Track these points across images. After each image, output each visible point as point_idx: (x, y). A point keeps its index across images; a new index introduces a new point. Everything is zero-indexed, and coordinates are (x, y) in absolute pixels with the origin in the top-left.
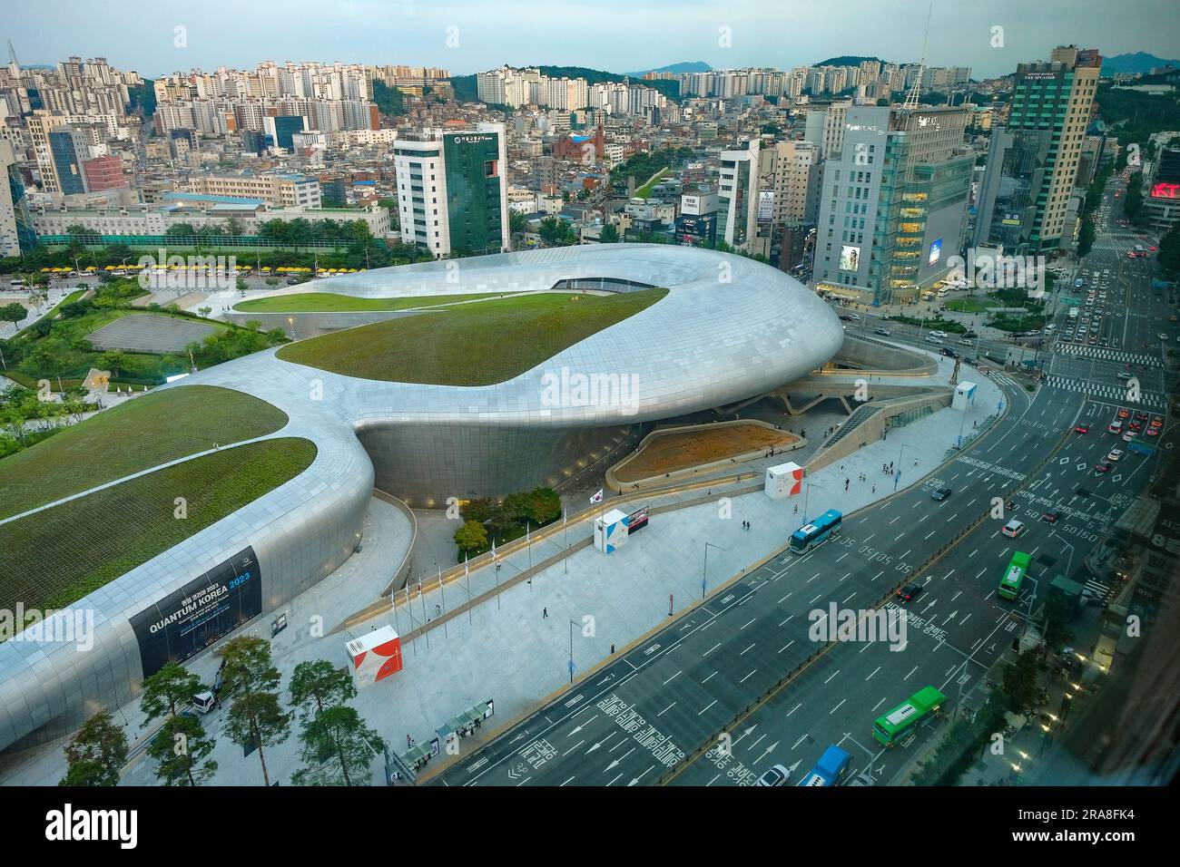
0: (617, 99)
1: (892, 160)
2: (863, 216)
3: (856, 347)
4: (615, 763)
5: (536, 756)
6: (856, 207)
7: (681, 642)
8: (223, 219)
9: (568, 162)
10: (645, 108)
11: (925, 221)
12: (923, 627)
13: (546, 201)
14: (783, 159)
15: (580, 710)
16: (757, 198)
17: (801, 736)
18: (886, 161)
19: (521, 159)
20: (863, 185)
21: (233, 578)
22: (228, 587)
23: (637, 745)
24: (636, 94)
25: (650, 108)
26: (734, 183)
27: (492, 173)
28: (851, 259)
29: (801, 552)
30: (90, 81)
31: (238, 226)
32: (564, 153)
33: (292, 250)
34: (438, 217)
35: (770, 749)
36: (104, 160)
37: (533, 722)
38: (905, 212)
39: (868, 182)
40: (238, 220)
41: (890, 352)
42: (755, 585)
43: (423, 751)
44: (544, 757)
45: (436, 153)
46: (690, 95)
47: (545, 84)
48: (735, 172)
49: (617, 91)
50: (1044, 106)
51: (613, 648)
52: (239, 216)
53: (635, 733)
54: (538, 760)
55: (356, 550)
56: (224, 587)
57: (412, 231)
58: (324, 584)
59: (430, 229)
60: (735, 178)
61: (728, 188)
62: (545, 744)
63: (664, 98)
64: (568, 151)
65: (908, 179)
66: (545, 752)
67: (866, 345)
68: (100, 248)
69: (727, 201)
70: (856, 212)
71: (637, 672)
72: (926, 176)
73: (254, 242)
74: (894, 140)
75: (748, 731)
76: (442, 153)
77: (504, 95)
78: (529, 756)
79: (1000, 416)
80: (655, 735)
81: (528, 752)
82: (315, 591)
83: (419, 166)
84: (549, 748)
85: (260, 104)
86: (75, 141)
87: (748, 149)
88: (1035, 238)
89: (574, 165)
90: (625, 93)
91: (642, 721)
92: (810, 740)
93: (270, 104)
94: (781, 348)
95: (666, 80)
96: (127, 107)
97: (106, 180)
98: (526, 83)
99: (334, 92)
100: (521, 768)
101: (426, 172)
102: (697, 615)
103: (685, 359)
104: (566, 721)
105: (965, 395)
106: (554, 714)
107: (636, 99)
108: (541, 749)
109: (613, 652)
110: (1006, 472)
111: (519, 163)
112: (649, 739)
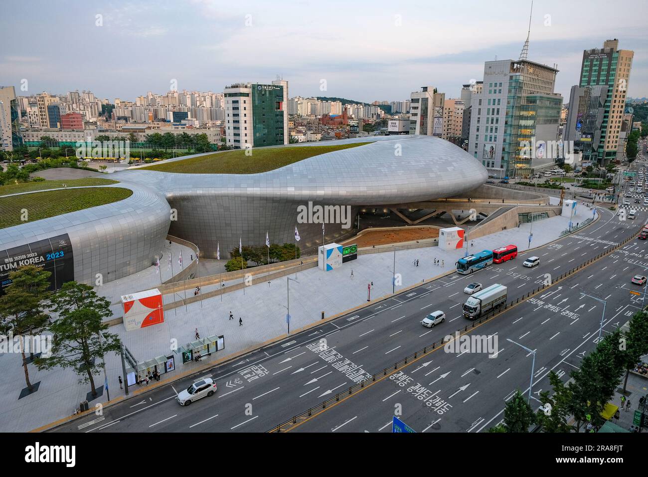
0: (358, 112)
1: (513, 90)
2: (497, 125)
3: (496, 191)
4: (315, 380)
5: (252, 374)
6: (492, 120)
7: (375, 315)
8: (127, 133)
9: (327, 127)
10: (373, 114)
11: (535, 128)
12: (560, 312)
13: (312, 135)
14: (448, 109)
15: (292, 349)
16: (433, 122)
17: (469, 369)
18: (510, 91)
19: (302, 126)
20: (496, 107)
21: (50, 252)
22: (45, 258)
23: (335, 370)
24: (368, 110)
25: (375, 114)
26: (419, 112)
27: (279, 109)
28: (490, 152)
29: (465, 273)
30: (82, 100)
31: (135, 138)
32: (325, 123)
33: (164, 150)
34: (247, 132)
35: (444, 376)
36: (72, 115)
37: (254, 355)
38: (523, 123)
39: (499, 104)
40: (135, 134)
41: (518, 193)
42: (432, 289)
43: (158, 361)
44: (258, 375)
45: (247, 95)
46: (397, 113)
47: (319, 104)
48: (419, 105)
49: (358, 108)
50: (601, 73)
51: (323, 314)
52: (136, 132)
53: (333, 363)
54: (252, 377)
55: (154, 264)
56: (41, 257)
57: (232, 141)
58: (125, 279)
59: (243, 138)
60: (420, 108)
61: (416, 115)
62: (261, 367)
63: (383, 112)
64: (328, 122)
65: (523, 102)
66: (259, 372)
67: (502, 190)
68: (57, 149)
69: (415, 122)
70: (492, 123)
71: (340, 329)
72: (534, 102)
73: (143, 146)
74: (514, 78)
75: (425, 365)
76: (251, 95)
77: (297, 109)
78: (245, 374)
79: (595, 219)
80: (349, 364)
81: (245, 372)
82: (118, 282)
83: (237, 102)
84: (263, 370)
85: (167, 108)
86: (61, 110)
87: (427, 91)
88: (601, 150)
89: (330, 128)
90: (362, 109)
91: (340, 356)
92: (476, 372)
93: (173, 108)
94: (448, 171)
95: (384, 105)
96: (100, 113)
97: (72, 126)
98: (309, 104)
99: (207, 104)
100: (237, 381)
101: (241, 105)
102: (388, 302)
103: (385, 168)
104: (281, 354)
105: (571, 206)
106: (271, 351)
107: (368, 112)
108: (257, 370)
109: (323, 318)
110: (604, 242)
111: (300, 127)
112: (344, 367)
